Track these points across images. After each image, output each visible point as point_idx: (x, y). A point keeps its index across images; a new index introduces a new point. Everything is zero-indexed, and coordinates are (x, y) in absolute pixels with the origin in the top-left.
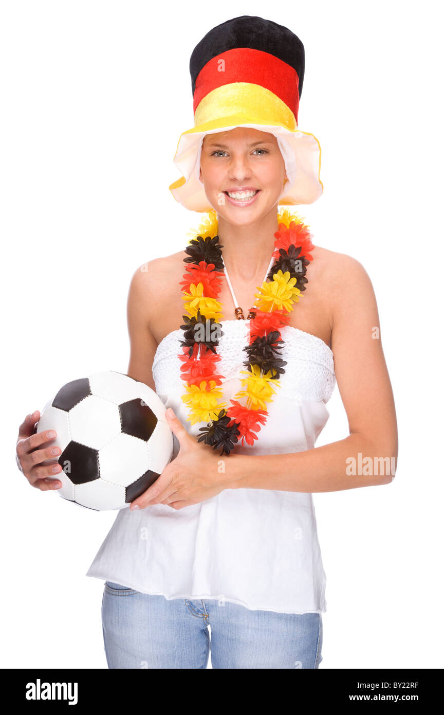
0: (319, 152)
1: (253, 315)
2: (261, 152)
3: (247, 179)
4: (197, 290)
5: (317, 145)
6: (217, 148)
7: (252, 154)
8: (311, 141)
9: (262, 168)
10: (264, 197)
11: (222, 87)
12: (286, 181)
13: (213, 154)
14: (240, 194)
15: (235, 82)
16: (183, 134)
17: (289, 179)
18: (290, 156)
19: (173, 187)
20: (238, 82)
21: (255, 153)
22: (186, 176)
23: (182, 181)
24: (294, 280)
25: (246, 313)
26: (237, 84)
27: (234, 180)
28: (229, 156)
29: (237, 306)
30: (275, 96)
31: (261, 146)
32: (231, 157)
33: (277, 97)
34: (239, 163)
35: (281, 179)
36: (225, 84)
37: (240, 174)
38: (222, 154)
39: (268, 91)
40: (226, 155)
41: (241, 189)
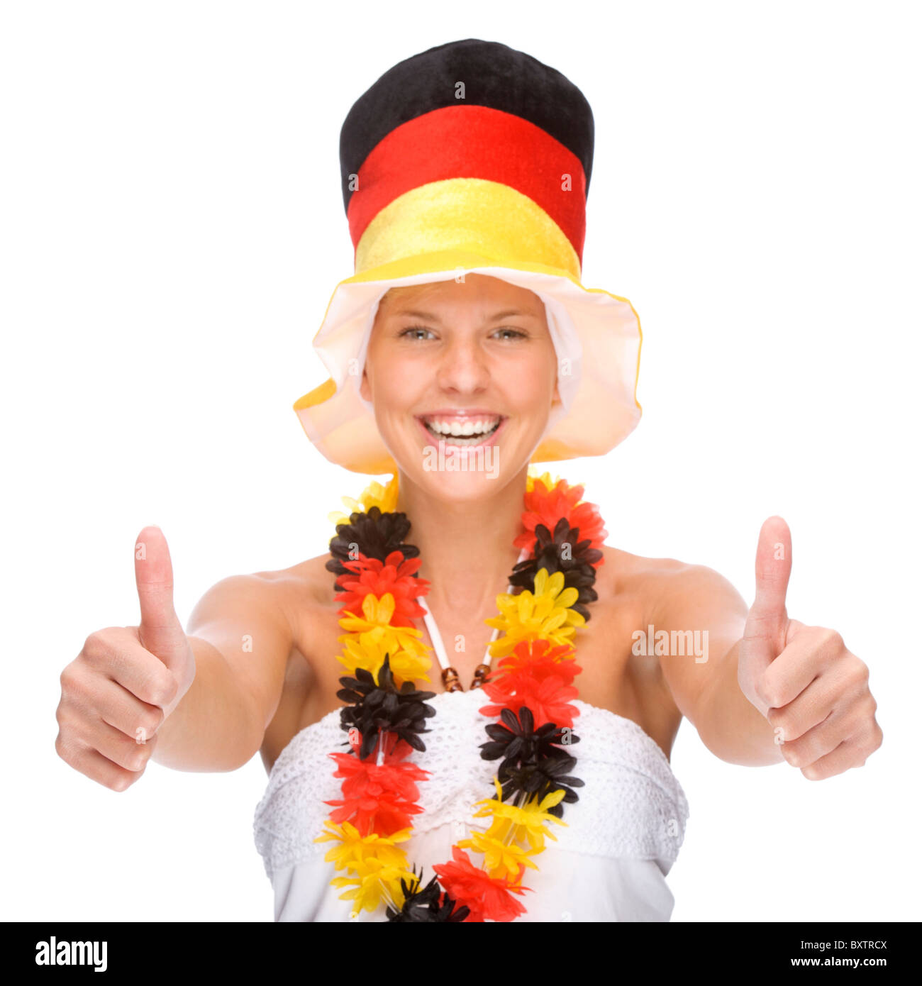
0: (638, 340)
1: (482, 681)
2: (510, 334)
3: (479, 391)
5: (635, 325)
6: (413, 321)
7: (490, 337)
9: (511, 369)
10: (514, 434)
11: (427, 187)
12: (557, 402)
13: (404, 333)
14: (462, 424)
15: (456, 177)
16: (340, 284)
17: (564, 400)
19: (302, 406)
20: (466, 176)
21: (497, 335)
22: (338, 379)
23: (328, 389)
25: (467, 676)
27: (452, 391)
28: (437, 338)
29: (445, 664)
31: (512, 322)
32: (444, 339)
34: (464, 354)
36: (434, 180)
37: (466, 379)
38: (421, 335)
39: (528, 200)
40: (430, 336)
41: (462, 412)
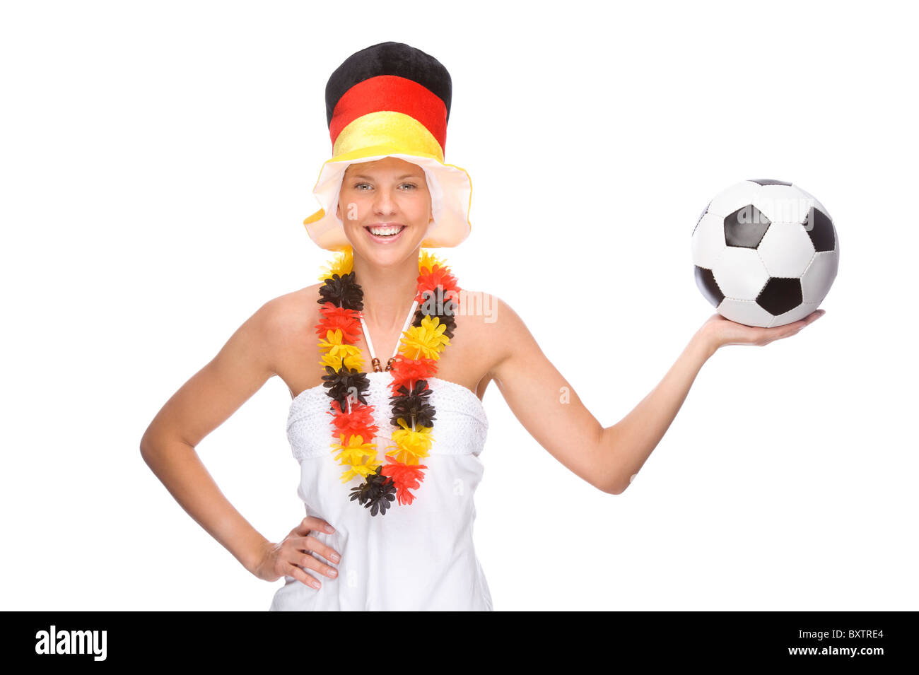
0: (469, 191)
1: (391, 367)
2: (407, 186)
3: (393, 214)
4: (335, 337)
5: (468, 182)
6: (361, 180)
7: (398, 188)
8: (461, 177)
9: (408, 204)
10: (409, 234)
11: (368, 115)
12: (431, 220)
13: (356, 187)
14: (385, 230)
15: (382, 110)
16: (326, 162)
17: (435, 219)
18: (438, 191)
19: (308, 222)
20: (386, 110)
21: (402, 187)
22: (326, 208)
23: (321, 214)
24: (444, 327)
25: (384, 364)
26: (384, 112)
27: (380, 214)
28: (373, 189)
29: (374, 357)
30: (424, 127)
31: (409, 180)
32: (376, 189)
33: (426, 129)
34: (386, 195)
35: (427, 218)
36: (371, 112)
37: (386, 208)
38: (365, 187)
39: (417, 122)
40: (370, 188)
41: (385, 225)
